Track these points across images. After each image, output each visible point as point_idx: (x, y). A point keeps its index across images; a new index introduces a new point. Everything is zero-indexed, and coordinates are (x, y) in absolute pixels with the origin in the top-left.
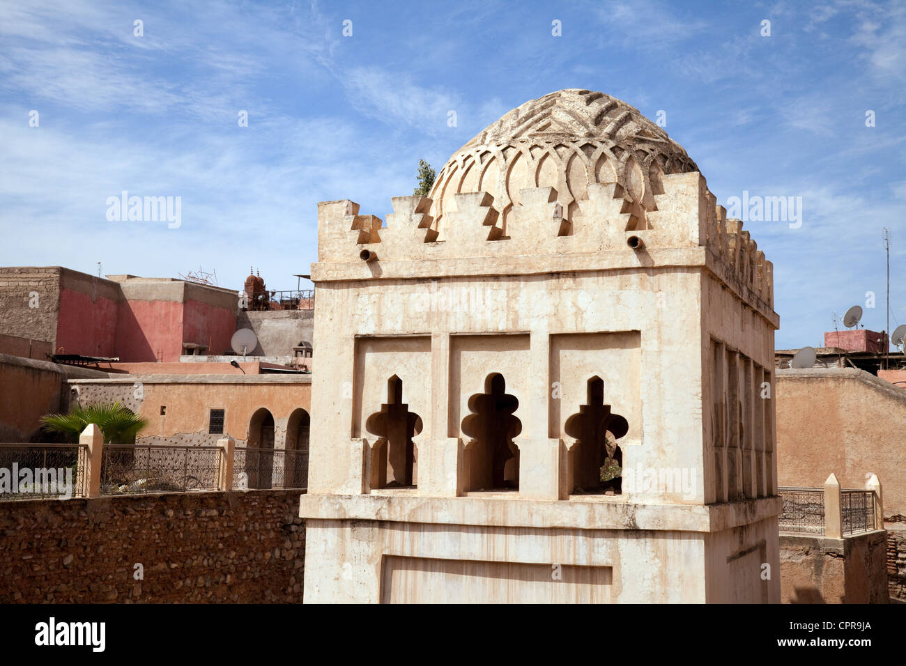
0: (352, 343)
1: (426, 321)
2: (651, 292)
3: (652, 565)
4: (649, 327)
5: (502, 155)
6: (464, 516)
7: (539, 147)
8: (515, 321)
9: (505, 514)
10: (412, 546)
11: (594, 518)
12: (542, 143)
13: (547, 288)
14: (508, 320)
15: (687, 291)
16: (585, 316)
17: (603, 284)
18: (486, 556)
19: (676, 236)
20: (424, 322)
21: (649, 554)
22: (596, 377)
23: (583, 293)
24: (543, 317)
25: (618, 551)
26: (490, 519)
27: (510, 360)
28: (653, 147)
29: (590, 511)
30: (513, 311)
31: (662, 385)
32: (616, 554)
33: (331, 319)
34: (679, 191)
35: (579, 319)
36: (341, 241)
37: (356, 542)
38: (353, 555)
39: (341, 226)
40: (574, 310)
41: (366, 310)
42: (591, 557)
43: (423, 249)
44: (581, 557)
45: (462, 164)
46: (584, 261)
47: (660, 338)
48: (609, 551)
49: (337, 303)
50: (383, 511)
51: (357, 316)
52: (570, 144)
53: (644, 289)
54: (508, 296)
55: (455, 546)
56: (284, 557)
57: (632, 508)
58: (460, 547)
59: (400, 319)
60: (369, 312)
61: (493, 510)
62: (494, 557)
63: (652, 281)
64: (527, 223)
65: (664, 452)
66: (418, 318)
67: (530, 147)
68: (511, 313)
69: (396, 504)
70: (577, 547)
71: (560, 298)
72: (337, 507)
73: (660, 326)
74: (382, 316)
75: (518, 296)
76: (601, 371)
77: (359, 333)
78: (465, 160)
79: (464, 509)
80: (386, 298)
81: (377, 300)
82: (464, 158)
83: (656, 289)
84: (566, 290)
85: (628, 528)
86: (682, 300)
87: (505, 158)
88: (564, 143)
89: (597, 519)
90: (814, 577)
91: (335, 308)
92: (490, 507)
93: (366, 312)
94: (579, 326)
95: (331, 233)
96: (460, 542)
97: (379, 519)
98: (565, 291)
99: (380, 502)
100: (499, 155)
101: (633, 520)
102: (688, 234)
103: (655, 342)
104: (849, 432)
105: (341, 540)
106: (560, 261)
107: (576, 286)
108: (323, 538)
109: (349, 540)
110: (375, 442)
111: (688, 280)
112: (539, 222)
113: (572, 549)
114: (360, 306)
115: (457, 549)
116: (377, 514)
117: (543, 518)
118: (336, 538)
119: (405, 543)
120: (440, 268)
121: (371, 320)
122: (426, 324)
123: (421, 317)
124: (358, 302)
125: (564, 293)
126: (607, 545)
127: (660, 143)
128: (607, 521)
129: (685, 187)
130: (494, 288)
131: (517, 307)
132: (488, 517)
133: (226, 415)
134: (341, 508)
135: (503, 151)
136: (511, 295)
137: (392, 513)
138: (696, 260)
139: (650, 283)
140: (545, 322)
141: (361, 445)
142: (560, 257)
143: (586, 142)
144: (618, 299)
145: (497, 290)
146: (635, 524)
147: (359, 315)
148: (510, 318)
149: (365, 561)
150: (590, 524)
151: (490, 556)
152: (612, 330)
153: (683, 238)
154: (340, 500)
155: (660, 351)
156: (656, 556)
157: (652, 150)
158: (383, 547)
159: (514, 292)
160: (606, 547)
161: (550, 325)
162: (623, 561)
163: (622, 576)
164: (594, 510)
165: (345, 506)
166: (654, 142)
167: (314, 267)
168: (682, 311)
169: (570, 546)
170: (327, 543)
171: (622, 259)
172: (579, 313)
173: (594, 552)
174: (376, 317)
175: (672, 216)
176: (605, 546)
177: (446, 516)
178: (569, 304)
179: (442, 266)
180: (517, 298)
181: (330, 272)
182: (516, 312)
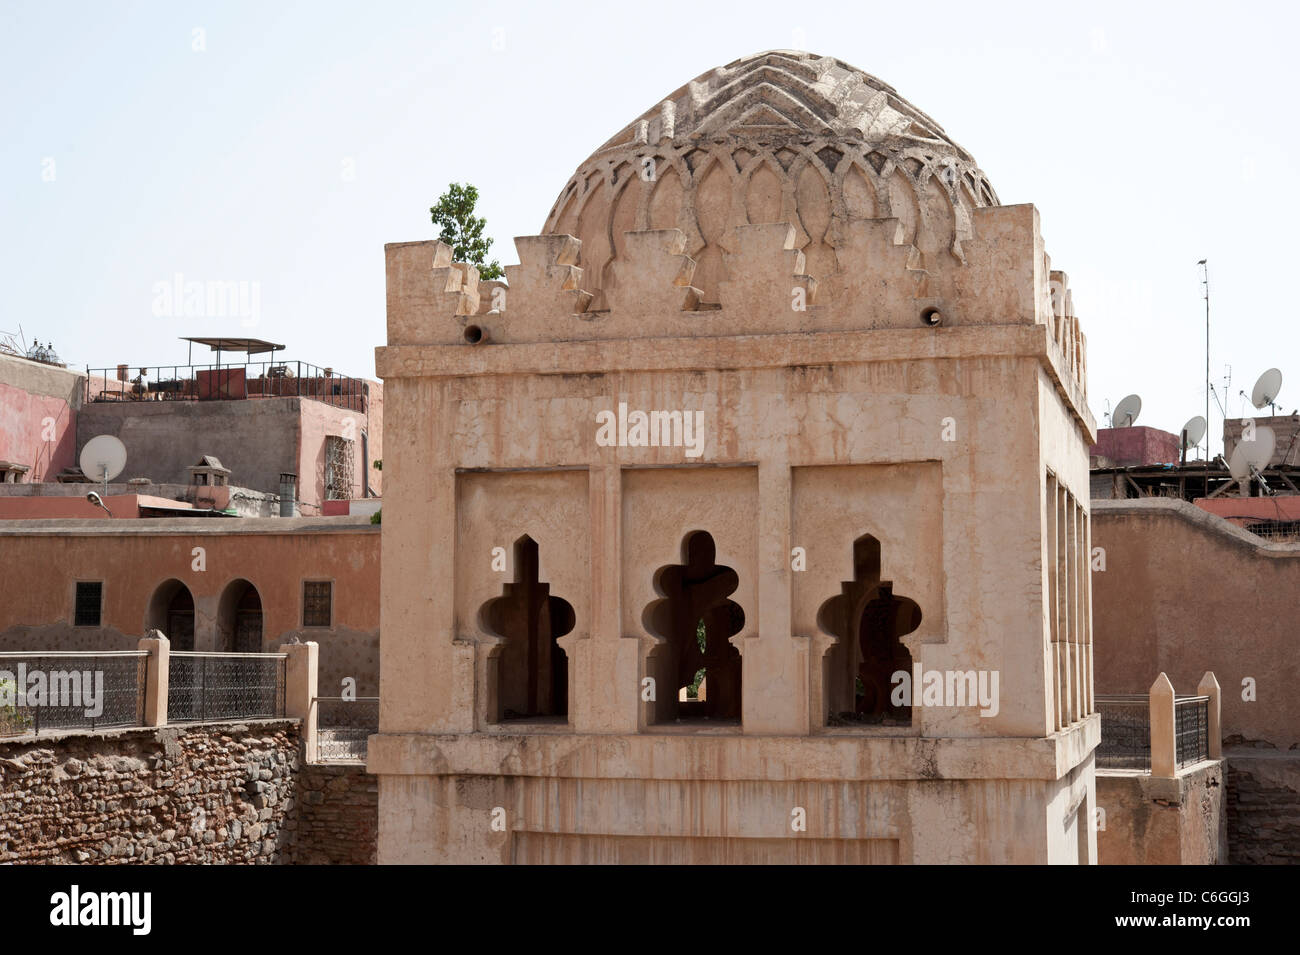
0: (451, 480)
1: (580, 444)
2: (959, 396)
3: (963, 834)
4: (955, 453)
5: (685, 165)
6: (651, 766)
7: (749, 151)
8: (732, 446)
9: (721, 761)
10: (563, 815)
11: (870, 763)
12: (753, 146)
13: (786, 391)
14: (720, 443)
15: (1016, 395)
16: (850, 437)
17: (879, 384)
18: (688, 828)
19: (998, 307)
20: (575, 447)
21: (958, 818)
22: (867, 534)
23: (845, 398)
24: (779, 439)
25: (908, 814)
26: (696, 768)
27: (724, 510)
28: (930, 153)
29: (862, 752)
30: (730, 429)
31: (976, 549)
32: (903, 818)
33: (413, 443)
34: (1001, 234)
35: (840, 442)
36: (427, 310)
37: (466, 812)
38: (462, 833)
39: (426, 284)
40: (831, 426)
41: (475, 426)
42: (863, 826)
43: (571, 326)
44: (847, 826)
45: (612, 177)
46: (847, 346)
47: (974, 472)
48: (893, 814)
49: (424, 414)
50: (512, 759)
51: (458, 437)
52: (800, 148)
53: (947, 392)
54: (719, 403)
55: (636, 814)
56: (247, 837)
57: (931, 745)
58: (645, 815)
59: (534, 441)
60: (479, 430)
61: (701, 755)
62: (702, 829)
63: (959, 381)
64: (750, 283)
65: (981, 655)
66: (565, 440)
67: (732, 151)
68: (725, 431)
69: (535, 748)
70: (840, 808)
71: (808, 407)
72: (433, 754)
73: (972, 452)
74: (503, 436)
75: (737, 404)
76: (875, 526)
77: (463, 466)
78: (616, 171)
79: (651, 753)
80: (509, 405)
81: (493, 410)
82: (614, 166)
83: (966, 393)
84: (818, 394)
85: (924, 777)
86: (1008, 411)
87: (691, 169)
88: (789, 145)
89: (875, 765)
90: (1132, 841)
91: (419, 423)
92: (697, 751)
93: (474, 430)
94: (840, 454)
95: (410, 297)
96: (644, 808)
97: (506, 774)
98: (816, 396)
99: (508, 745)
100: (680, 164)
101: (932, 765)
102: (1017, 304)
103: (966, 479)
104: (1163, 602)
105: (438, 808)
106: (806, 347)
107: (834, 387)
108: (409, 806)
109: (453, 809)
110: (493, 646)
111: (1018, 378)
112: (770, 281)
113: (832, 814)
114: (463, 420)
115: (639, 818)
116: (502, 765)
117: (785, 765)
118: (431, 805)
119: (550, 812)
120: (602, 356)
121: (483, 443)
122: (580, 450)
123: (571, 438)
124: (460, 413)
125: (813, 399)
126: (889, 806)
127: (939, 146)
128: (891, 767)
129: (1011, 227)
130: (696, 390)
131: (735, 422)
132: (693, 765)
133: (104, 592)
134: (440, 756)
135: (685, 156)
136: (725, 401)
137: (528, 763)
138: (1031, 346)
139: (957, 382)
140: (783, 446)
141: (470, 651)
142: (807, 340)
143: (825, 145)
144: (904, 410)
145: (700, 393)
146: (936, 771)
147: (462, 435)
148: (724, 440)
149: (483, 843)
150: (862, 773)
151: (696, 829)
152: (895, 459)
153: (1008, 310)
154: (437, 743)
155: (973, 494)
156: (969, 820)
157: (930, 158)
158: (514, 818)
159: (730, 396)
160: (889, 809)
161: (790, 451)
162: (915, 831)
163: (916, 853)
164: (869, 749)
165: (446, 753)
166: (930, 144)
167: (382, 354)
168: (1008, 429)
169: (828, 808)
170: (415, 814)
171: (911, 344)
172: (839, 432)
173: (869, 817)
174: (492, 439)
175: (992, 275)
176: (886, 806)
177: (621, 766)
178: (823, 417)
179: (605, 354)
180: (736, 408)
181: (409, 362)
182: (733, 430)
